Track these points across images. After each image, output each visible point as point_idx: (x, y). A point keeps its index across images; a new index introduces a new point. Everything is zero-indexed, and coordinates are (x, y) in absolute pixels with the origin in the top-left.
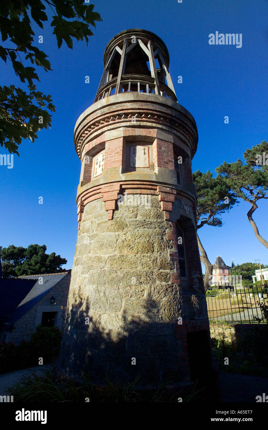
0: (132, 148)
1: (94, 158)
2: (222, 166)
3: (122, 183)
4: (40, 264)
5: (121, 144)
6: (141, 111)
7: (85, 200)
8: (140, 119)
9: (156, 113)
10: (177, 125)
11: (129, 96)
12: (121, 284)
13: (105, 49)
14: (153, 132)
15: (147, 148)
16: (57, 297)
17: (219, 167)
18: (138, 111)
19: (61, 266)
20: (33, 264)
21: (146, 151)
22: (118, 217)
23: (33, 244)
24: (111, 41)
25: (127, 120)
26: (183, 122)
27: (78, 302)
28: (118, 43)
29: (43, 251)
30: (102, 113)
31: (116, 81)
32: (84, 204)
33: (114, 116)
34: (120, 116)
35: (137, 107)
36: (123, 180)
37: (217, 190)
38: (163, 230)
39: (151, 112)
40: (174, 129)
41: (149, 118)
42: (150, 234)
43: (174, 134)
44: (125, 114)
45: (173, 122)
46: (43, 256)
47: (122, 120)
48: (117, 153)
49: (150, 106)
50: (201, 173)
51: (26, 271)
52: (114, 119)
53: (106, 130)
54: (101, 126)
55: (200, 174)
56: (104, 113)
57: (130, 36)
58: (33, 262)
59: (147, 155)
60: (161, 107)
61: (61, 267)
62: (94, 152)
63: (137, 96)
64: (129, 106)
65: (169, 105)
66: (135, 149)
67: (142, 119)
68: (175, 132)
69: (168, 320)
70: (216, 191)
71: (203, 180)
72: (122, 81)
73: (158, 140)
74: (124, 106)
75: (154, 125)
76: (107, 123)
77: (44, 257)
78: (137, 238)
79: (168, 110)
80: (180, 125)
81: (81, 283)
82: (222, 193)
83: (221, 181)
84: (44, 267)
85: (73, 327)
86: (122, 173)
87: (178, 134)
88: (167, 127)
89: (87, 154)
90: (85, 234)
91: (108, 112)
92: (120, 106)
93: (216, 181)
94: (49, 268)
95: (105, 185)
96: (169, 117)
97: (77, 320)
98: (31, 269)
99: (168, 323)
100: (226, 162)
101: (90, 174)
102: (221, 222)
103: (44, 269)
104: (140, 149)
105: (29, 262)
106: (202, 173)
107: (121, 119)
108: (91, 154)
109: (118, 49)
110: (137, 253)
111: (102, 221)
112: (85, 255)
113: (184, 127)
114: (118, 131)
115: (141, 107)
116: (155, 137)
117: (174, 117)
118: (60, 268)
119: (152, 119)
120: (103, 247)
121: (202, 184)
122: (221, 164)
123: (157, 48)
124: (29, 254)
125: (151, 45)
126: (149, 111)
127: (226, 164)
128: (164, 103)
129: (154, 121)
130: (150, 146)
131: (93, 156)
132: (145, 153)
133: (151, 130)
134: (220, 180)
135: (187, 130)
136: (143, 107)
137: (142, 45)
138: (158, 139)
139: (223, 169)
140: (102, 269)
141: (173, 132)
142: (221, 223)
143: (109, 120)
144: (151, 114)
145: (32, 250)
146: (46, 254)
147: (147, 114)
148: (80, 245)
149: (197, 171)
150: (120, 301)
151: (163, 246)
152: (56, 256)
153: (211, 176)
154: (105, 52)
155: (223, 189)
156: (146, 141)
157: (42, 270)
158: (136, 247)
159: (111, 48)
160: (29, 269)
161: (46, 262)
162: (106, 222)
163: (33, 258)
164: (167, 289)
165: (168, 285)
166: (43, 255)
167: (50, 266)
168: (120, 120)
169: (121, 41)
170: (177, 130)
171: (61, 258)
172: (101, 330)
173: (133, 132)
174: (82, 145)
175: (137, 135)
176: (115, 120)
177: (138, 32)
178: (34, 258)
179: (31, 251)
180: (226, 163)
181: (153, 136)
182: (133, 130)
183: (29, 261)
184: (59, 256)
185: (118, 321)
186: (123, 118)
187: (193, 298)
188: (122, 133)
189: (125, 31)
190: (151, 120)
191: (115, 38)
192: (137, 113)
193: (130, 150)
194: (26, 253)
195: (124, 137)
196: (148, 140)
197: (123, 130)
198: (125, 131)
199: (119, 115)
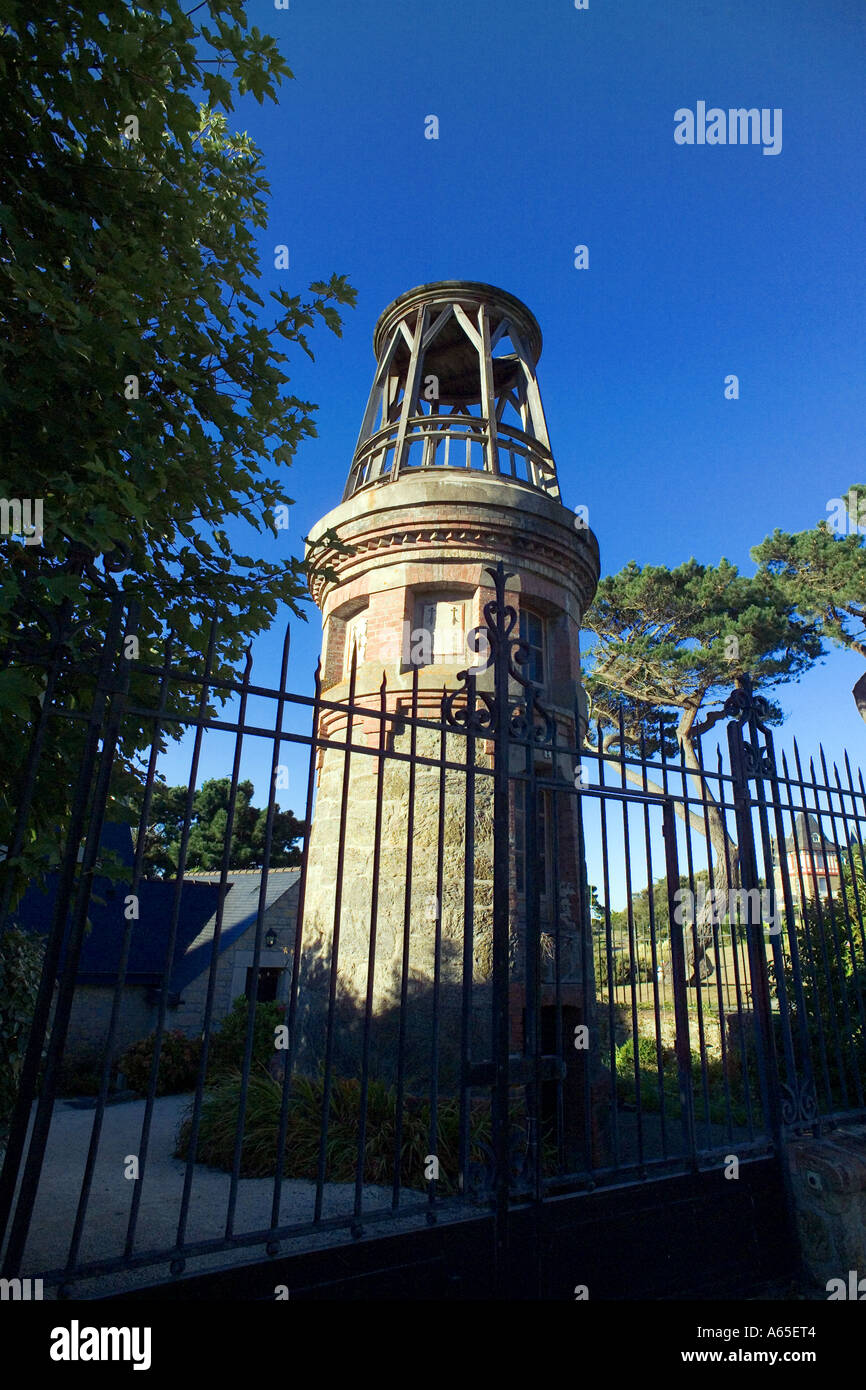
0: (427, 608)
1: (349, 623)
2: (768, 541)
3: (401, 695)
4: (238, 836)
5: (402, 604)
6: (444, 526)
7: (329, 723)
8: (442, 544)
9: (477, 528)
10: (531, 546)
11: (417, 492)
12: (394, 907)
13: (377, 326)
14: (472, 570)
15: (459, 608)
16: (281, 930)
17: (760, 546)
18: (437, 526)
19: (297, 842)
20: (218, 835)
21: (459, 615)
22: (392, 769)
23: (216, 779)
24: (388, 308)
25: (414, 546)
26: (546, 538)
27: (314, 940)
28: (405, 314)
29: (245, 798)
30: (360, 530)
31: (395, 430)
32: (328, 733)
33: (387, 538)
34: (398, 538)
35: (435, 517)
36: (403, 689)
37: (747, 620)
38: (484, 797)
39: (467, 526)
40: (525, 558)
41: (463, 540)
42: (456, 805)
43: (524, 569)
44: (408, 533)
45: (521, 544)
46: (244, 812)
47: (404, 546)
48: (394, 624)
49: (464, 514)
50: (703, 567)
51: (200, 856)
52: (387, 543)
53: (370, 567)
54: (359, 557)
55: (699, 571)
56: (364, 531)
57: (433, 299)
58: (216, 831)
59: (459, 624)
60: (491, 512)
61: (295, 845)
62: (347, 610)
63: (435, 490)
64: (417, 514)
65: (510, 505)
66: (433, 611)
67: (447, 544)
68: (527, 564)
69: (484, 979)
70: (745, 623)
71: (705, 590)
72: (409, 435)
73: (484, 589)
74: (406, 515)
75: (475, 554)
76: (373, 553)
77: (249, 817)
78: (429, 814)
79: (507, 517)
80: (537, 546)
81: (321, 903)
82: (763, 630)
83: (771, 588)
84: (250, 847)
85: (304, 988)
86: (401, 673)
87: (535, 567)
88: (506, 556)
89: (334, 613)
90: (328, 799)
91: (373, 528)
92: (398, 516)
93: (753, 586)
94: (262, 849)
95: (368, 698)
96: (510, 532)
97: (311, 976)
98: (213, 852)
99: (483, 985)
100: (780, 531)
101: (341, 661)
102: (780, 710)
103: (249, 850)
104: (444, 609)
105: (205, 829)
106: (707, 568)
107: (401, 544)
108: (342, 615)
109: (404, 328)
110: (429, 844)
111: (362, 775)
112: (329, 846)
113: (548, 549)
114: (397, 571)
115: (443, 518)
116: (477, 583)
117: (521, 530)
118: (294, 848)
119: (469, 540)
120: (363, 830)
121: (703, 603)
122: (766, 537)
123: (502, 318)
124: (204, 806)
125: (484, 316)
126: (462, 526)
127: (780, 536)
128: (496, 502)
129: (474, 545)
130: (467, 602)
131: (347, 618)
132: (455, 620)
133: (468, 566)
134: (767, 582)
135: (557, 553)
136: (449, 518)
137: (463, 320)
138: (484, 586)
139: (775, 551)
140: (360, 876)
141: (521, 564)
142: (781, 714)
143: (375, 545)
144: (467, 531)
145: (213, 795)
146: (252, 809)
147: (457, 533)
148: (320, 823)
149: (689, 563)
150: (391, 938)
151: (483, 831)
152: (280, 812)
153: (735, 575)
154: (375, 330)
155: (769, 618)
156: (457, 592)
157: (243, 853)
158: (425, 833)
159: (390, 325)
160: (208, 849)
161: (253, 830)
162: (369, 777)
163: (216, 819)
164: (484, 919)
165: (488, 910)
166: (246, 811)
167: (263, 844)
168: (398, 547)
169: (411, 310)
170: (531, 559)
171: (295, 819)
172: (352, 994)
173: (429, 573)
174: (323, 590)
175: (436, 580)
176: (388, 546)
177: (453, 287)
178: (221, 816)
179: (210, 801)
180: (782, 533)
181: (473, 582)
182: (428, 570)
183: (207, 826)
184: (290, 813)
185: (386, 976)
186: (406, 542)
187: (545, 939)
188: (404, 576)
189: (420, 287)
190: (469, 544)
191: (398, 304)
192: (435, 530)
193: (423, 615)
194: (197, 804)
195: (408, 587)
196: (463, 589)
197: (406, 571)
198: (409, 572)
199: (396, 535)
